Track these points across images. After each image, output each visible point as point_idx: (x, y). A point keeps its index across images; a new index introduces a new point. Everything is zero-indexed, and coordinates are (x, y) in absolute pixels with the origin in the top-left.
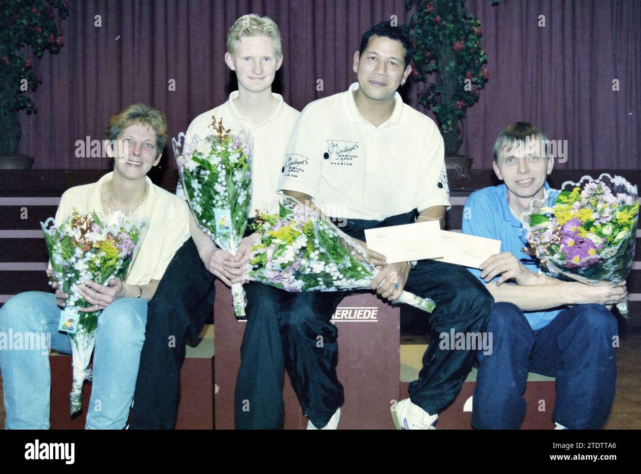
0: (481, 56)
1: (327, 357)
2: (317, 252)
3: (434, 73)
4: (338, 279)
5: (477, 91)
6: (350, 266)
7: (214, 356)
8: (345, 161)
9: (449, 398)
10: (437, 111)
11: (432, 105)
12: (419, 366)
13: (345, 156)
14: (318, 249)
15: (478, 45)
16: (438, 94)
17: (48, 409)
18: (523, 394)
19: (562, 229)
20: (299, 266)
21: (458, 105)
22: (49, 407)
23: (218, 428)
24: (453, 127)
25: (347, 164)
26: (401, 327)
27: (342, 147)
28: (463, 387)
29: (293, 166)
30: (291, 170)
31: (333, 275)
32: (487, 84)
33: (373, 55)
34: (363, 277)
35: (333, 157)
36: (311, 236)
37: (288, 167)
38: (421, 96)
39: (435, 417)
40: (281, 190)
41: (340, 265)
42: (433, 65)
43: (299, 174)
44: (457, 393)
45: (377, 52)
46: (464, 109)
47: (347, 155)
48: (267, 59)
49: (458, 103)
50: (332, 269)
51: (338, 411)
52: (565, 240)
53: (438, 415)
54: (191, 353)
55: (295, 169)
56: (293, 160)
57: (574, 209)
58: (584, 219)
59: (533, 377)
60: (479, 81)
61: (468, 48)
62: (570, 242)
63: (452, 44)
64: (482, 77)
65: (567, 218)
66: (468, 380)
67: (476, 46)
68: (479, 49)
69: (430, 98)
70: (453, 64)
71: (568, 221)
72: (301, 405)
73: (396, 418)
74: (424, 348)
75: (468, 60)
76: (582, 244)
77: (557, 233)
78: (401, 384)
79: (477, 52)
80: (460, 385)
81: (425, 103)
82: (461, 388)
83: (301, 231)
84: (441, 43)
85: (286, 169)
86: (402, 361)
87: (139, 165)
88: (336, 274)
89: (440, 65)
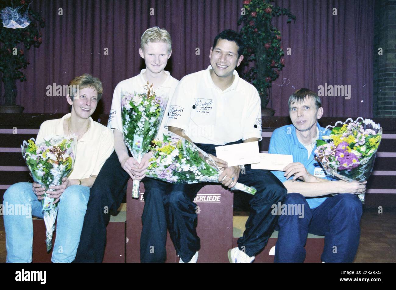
0: (281, 52)
1: (191, 222)
2: (185, 159)
3: (253, 61)
4: (198, 175)
5: (278, 72)
6: (205, 168)
7: (126, 221)
8: (205, 111)
9: (261, 247)
10: (255, 83)
11: (252, 79)
12: (244, 229)
13: (205, 108)
14: (186, 157)
15: (278, 46)
16: (256, 73)
17: (31, 250)
18: (304, 246)
19: (337, 148)
20: (175, 168)
21: (267, 80)
22: (32, 249)
23: (128, 262)
24: (264, 92)
25: (206, 112)
26: (234, 206)
27: (203, 102)
28: (269, 241)
29: (175, 112)
30: (173, 114)
31: (194, 173)
32: (284, 68)
33: (219, 51)
34: (213, 175)
35: (198, 108)
36: (181, 150)
37: (172, 113)
38: (246, 74)
39: (253, 258)
40: (167, 126)
41: (199, 167)
42: (253, 57)
43: (178, 117)
44: (266, 244)
45: (221, 49)
46: (271, 82)
47: (206, 107)
48: (162, 55)
49: (267, 78)
50: (194, 169)
51: (197, 253)
52: (339, 154)
53: (255, 256)
54: (113, 219)
55: (176, 114)
56: (175, 109)
57: (343, 137)
58: (350, 142)
59: (311, 236)
60: (279, 66)
61: (273, 47)
62: (342, 155)
63: (264, 45)
64: (281, 64)
65: (340, 141)
66: (272, 237)
67: (277, 46)
68: (279, 48)
69: (251, 75)
70: (264, 56)
71: (340, 143)
72: (176, 249)
73: (231, 258)
74: (247, 218)
75: (273, 54)
76: (349, 156)
77: (334, 150)
78: (233, 239)
79: (278, 50)
80: (267, 240)
81: (248, 78)
82: (268, 241)
83: (176, 147)
84: (258, 44)
85: (171, 114)
86: (234, 226)
87: (89, 111)
88: (196, 172)
89: (257, 56)
